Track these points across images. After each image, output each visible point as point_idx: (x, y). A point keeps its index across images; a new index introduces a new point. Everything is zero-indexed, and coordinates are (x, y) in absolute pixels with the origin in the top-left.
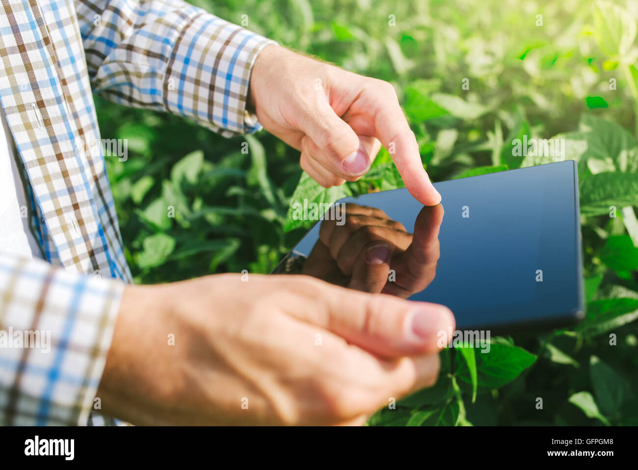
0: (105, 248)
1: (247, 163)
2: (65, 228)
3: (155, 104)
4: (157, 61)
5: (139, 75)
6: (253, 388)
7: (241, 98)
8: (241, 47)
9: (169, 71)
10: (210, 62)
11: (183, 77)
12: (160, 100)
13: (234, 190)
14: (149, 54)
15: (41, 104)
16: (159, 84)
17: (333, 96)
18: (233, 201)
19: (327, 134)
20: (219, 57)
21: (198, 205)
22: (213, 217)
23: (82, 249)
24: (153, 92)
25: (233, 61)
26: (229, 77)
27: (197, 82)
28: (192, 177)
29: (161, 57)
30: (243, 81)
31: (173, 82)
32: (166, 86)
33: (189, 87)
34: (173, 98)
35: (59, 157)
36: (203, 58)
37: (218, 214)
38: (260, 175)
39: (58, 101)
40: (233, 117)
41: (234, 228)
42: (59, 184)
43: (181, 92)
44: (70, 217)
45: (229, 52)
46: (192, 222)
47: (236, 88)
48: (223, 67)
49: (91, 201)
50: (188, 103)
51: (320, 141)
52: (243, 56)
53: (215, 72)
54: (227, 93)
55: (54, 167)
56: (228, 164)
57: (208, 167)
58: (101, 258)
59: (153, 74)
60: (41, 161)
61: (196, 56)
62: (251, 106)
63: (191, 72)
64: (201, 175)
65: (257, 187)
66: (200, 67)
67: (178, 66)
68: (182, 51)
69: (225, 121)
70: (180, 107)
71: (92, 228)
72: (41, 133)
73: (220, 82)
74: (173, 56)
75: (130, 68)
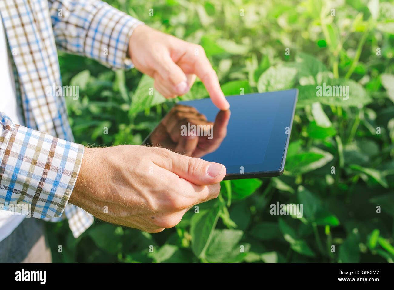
0: (62, 125)
1: (114, 79)
2: (42, 115)
3: (79, 52)
4: (81, 30)
5: (71, 37)
6: (140, 194)
7: (123, 51)
8: (124, 25)
9: (87, 36)
10: (108, 32)
11: (94, 39)
12: (81, 50)
13: (106, 93)
14: (77, 26)
15: (31, 53)
16: (81, 42)
17: (172, 52)
18: (105, 99)
19: (168, 72)
20: (113, 30)
21: (86, 101)
22: (94, 108)
23: (50, 125)
24: (78, 46)
25: (120, 33)
26: (118, 41)
27: (101, 42)
28: (83, 86)
29: (83, 28)
30: (125, 43)
31: (89, 41)
32: (85, 43)
33: (97, 44)
34: (88, 49)
35: (40, 79)
36: (105, 30)
37: (98, 107)
38: (120, 85)
39: (40, 51)
40: (119, 61)
41: (107, 115)
42: (40, 93)
43: (92, 47)
44: (45, 109)
45: (118, 27)
46: (82, 110)
47: (121, 46)
48: (115, 35)
49: (55, 102)
50: (96, 52)
51: (165, 76)
52: (125, 30)
53: (110, 37)
54: (116, 48)
55: (37, 84)
56: (103, 79)
57: (92, 81)
58: (59, 130)
59: (78, 37)
60: (31, 81)
61: (101, 29)
62: (128, 55)
63: (98, 37)
64: (88, 85)
65: (118, 92)
66: (103, 34)
67: (91, 33)
68: (94, 26)
69: (114, 62)
70: (92, 54)
71: (55, 114)
72: (31, 67)
73: (113, 43)
74: (89, 28)
75: (67, 33)
